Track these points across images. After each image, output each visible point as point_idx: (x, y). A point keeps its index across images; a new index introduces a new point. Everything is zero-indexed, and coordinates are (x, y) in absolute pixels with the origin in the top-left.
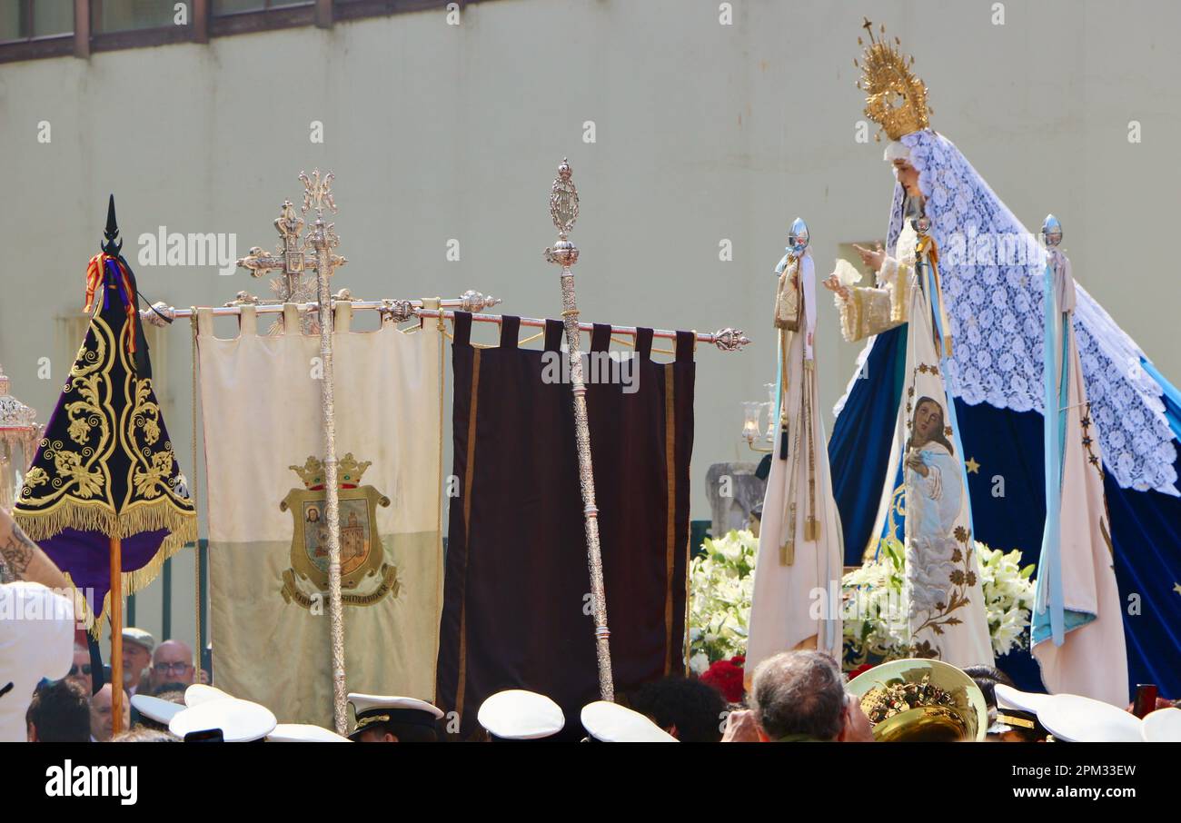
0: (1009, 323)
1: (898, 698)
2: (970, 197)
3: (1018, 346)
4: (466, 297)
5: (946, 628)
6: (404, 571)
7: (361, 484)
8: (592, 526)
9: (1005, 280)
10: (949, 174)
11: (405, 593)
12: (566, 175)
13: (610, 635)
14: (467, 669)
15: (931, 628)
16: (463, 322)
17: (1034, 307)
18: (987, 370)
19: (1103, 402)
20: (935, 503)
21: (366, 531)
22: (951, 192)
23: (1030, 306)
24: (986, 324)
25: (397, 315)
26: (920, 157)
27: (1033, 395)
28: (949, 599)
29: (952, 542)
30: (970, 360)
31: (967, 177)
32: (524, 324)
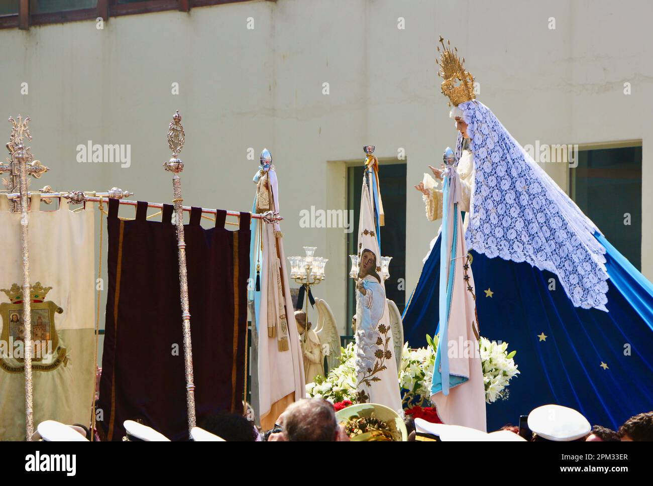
0: (514, 212)
1: (356, 427)
2: (496, 139)
3: (519, 225)
4: (112, 192)
5: (372, 383)
6: (71, 351)
7: (45, 300)
8: (187, 325)
9: (515, 187)
10: (484, 126)
11: (71, 364)
12: (177, 120)
13: (195, 388)
14: (116, 408)
15: (365, 383)
16: (114, 204)
17: (530, 203)
18: (500, 238)
19: (567, 258)
20: (369, 310)
21: (47, 328)
22: (485, 137)
23: (528, 202)
24: (501, 212)
25: (74, 200)
26: (468, 116)
27: (526, 253)
28: (374, 366)
29: (377, 333)
30: (491, 232)
31: (495, 128)
32: (150, 206)
